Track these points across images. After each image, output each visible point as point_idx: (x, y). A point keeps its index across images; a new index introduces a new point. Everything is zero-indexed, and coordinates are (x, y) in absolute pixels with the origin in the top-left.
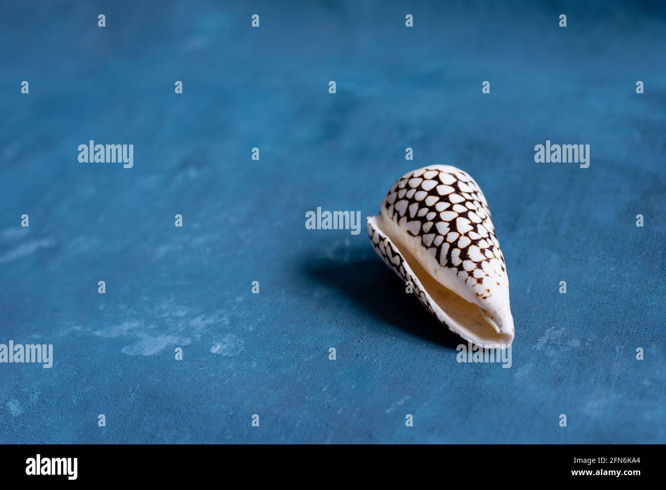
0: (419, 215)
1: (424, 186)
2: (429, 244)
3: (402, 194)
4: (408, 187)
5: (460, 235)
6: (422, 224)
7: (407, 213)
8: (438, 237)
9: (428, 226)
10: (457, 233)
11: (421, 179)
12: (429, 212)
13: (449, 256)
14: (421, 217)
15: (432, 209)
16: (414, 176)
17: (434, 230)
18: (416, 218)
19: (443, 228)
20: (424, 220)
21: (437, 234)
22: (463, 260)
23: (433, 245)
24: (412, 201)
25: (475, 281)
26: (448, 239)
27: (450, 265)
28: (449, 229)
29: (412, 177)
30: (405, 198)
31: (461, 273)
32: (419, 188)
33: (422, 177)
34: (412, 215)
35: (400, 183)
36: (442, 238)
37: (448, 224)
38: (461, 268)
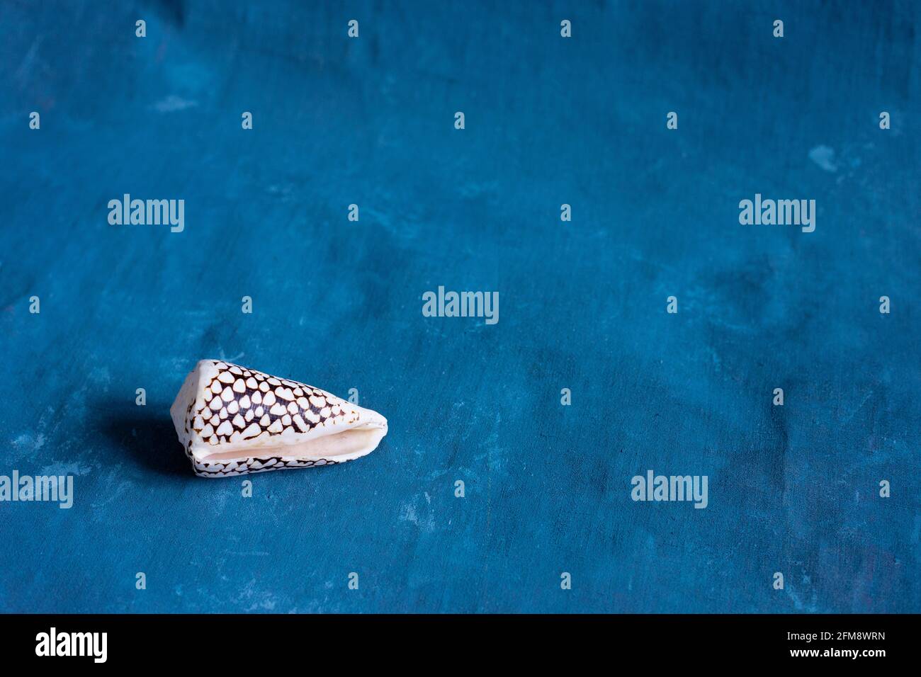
0: (248, 420)
1: (226, 400)
2: (280, 429)
3: (215, 421)
4: (214, 412)
6: (258, 423)
7: (236, 428)
8: (283, 418)
9: (265, 421)
10: (291, 403)
11: (217, 397)
12: (254, 410)
13: (307, 422)
14: (252, 420)
15: (254, 407)
16: (208, 400)
17: (273, 419)
18: (248, 424)
19: (278, 410)
20: (257, 420)
21: (280, 417)
22: (318, 413)
23: (285, 427)
24: (231, 417)
25: (340, 417)
26: (292, 413)
27: (313, 425)
28: (284, 406)
29: (208, 403)
30: (222, 421)
31: (325, 423)
32: (226, 404)
33: (214, 395)
34: (242, 425)
35: (202, 415)
36: (288, 416)
37: (278, 404)
38: (323, 420)
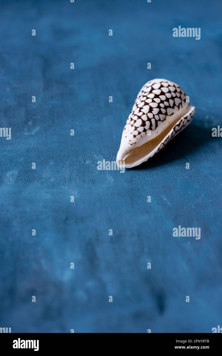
5: (147, 114)
